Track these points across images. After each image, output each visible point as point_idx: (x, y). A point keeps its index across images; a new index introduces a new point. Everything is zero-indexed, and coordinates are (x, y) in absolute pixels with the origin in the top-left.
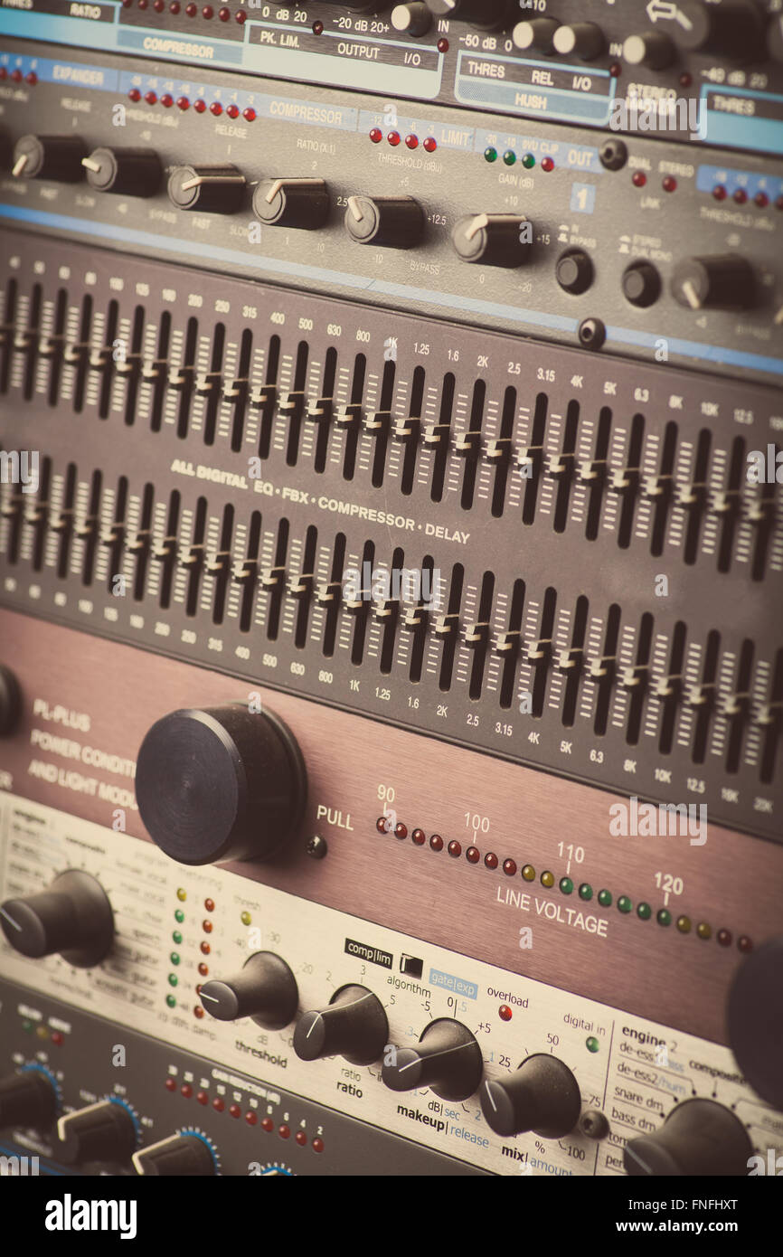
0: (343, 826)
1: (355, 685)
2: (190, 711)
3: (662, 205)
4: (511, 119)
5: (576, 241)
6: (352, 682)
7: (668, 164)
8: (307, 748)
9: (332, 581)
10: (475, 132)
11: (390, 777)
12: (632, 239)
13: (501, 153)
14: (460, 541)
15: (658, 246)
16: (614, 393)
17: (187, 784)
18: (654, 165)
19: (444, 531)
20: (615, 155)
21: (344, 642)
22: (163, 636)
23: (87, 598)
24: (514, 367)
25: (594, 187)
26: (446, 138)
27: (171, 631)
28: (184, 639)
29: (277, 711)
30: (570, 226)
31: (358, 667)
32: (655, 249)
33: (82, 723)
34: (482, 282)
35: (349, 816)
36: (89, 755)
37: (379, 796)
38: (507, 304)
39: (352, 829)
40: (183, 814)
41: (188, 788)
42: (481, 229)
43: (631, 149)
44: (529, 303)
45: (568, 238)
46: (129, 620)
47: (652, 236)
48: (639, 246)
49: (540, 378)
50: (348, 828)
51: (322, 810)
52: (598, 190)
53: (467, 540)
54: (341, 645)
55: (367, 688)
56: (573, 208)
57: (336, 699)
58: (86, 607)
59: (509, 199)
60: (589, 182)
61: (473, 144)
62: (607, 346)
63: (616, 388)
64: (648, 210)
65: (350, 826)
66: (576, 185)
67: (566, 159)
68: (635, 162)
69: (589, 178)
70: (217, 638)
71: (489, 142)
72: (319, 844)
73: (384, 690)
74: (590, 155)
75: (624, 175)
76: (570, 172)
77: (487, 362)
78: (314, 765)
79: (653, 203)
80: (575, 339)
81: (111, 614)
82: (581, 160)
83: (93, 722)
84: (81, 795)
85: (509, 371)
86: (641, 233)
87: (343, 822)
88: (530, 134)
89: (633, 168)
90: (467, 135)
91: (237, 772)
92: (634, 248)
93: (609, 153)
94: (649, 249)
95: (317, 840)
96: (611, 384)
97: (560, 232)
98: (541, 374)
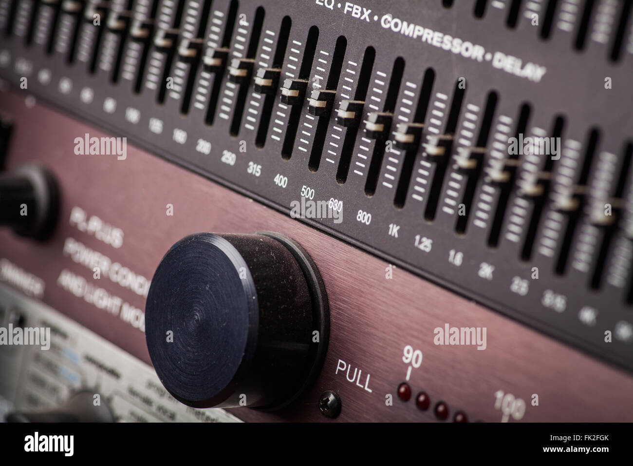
0: (362, 386)
1: (394, 230)
2: (210, 235)
6: (391, 226)
8: (334, 293)
9: (384, 111)
11: (418, 338)
14: (530, 76)
17: (198, 316)
19: (515, 63)
21: (388, 181)
22: (203, 154)
23: (135, 107)
27: (212, 150)
28: (224, 159)
29: (309, 249)
31: (399, 210)
33: (115, 237)
35: (369, 376)
36: (117, 273)
37: (404, 359)
39: (370, 391)
40: (189, 348)
41: (197, 321)
46: (172, 134)
50: (366, 388)
51: (342, 365)
53: (542, 75)
54: (385, 184)
55: (407, 235)
57: (373, 244)
58: (133, 115)
65: (368, 387)
70: (256, 162)
72: (333, 402)
73: (424, 239)
78: (338, 313)
81: (156, 126)
83: (125, 238)
84: (105, 313)
87: (363, 381)
91: (250, 310)
95: (332, 398)
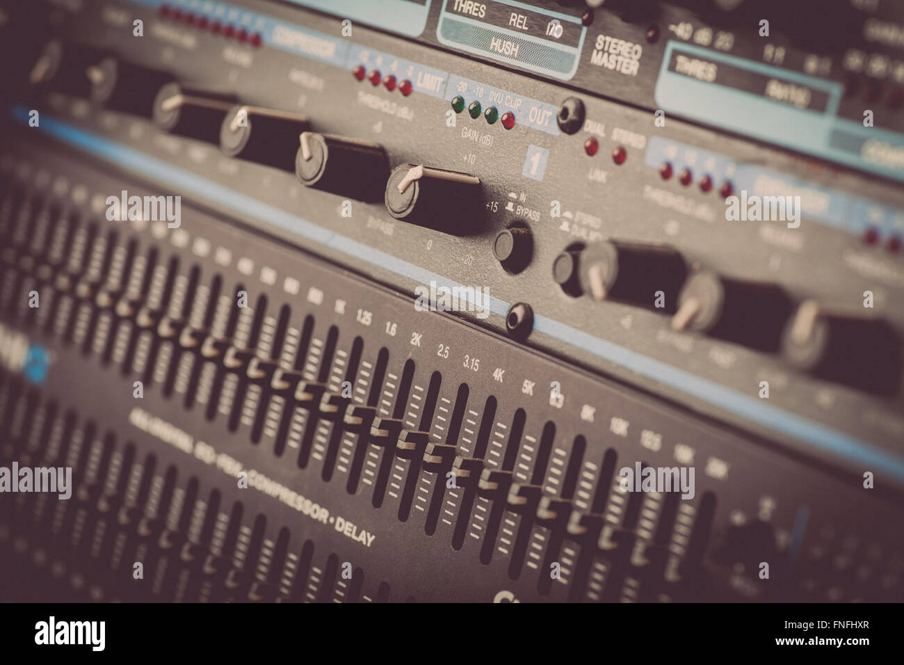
3: (608, 178)
4: (484, 67)
5: (522, 212)
7: (621, 131)
10: (448, 78)
12: (574, 217)
13: (469, 104)
14: (364, 543)
15: (597, 227)
16: (531, 394)
18: (608, 131)
19: (352, 528)
20: (571, 115)
24: (443, 351)
25: (547, 152)
26: (422, 82)
30: (519, 195)
32: (594, 230)
34: (429, 249)
38: (448, 276)
42: (414, 181)
43: (590, 111)
44: (468, 278)
45: (515, 207)
47: (593, 214)
48: (580, 225)
49: (465, 366)
52: (551, 155)
53: (372, 543)
56: (525, 174)
59: (468, 157)
60: (544, 146)
61: (445, 91)
62: (533, 338)
63: (534, 388)
64: (594, 183)
66: (532, 147)
67: (526, 116)
68: (592, 127)
69: (545, 140)
71: (460, 90)
74: (549, 114)
75: (578, 141)
76: (528, 131)
77: (421, 340)
79: (600, 176)
80: (502, 324)
82: (540, 120)
85: (439, 354)
86: (584, 211)
88: (499, 85)
89: (588, 133)
90: (441, 80)
92: (575, 226)
93: (565, 113)
94: (589, 228)
96: (530, 382)
97: (509, 200)
98: (467, 361)
